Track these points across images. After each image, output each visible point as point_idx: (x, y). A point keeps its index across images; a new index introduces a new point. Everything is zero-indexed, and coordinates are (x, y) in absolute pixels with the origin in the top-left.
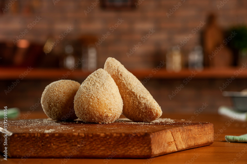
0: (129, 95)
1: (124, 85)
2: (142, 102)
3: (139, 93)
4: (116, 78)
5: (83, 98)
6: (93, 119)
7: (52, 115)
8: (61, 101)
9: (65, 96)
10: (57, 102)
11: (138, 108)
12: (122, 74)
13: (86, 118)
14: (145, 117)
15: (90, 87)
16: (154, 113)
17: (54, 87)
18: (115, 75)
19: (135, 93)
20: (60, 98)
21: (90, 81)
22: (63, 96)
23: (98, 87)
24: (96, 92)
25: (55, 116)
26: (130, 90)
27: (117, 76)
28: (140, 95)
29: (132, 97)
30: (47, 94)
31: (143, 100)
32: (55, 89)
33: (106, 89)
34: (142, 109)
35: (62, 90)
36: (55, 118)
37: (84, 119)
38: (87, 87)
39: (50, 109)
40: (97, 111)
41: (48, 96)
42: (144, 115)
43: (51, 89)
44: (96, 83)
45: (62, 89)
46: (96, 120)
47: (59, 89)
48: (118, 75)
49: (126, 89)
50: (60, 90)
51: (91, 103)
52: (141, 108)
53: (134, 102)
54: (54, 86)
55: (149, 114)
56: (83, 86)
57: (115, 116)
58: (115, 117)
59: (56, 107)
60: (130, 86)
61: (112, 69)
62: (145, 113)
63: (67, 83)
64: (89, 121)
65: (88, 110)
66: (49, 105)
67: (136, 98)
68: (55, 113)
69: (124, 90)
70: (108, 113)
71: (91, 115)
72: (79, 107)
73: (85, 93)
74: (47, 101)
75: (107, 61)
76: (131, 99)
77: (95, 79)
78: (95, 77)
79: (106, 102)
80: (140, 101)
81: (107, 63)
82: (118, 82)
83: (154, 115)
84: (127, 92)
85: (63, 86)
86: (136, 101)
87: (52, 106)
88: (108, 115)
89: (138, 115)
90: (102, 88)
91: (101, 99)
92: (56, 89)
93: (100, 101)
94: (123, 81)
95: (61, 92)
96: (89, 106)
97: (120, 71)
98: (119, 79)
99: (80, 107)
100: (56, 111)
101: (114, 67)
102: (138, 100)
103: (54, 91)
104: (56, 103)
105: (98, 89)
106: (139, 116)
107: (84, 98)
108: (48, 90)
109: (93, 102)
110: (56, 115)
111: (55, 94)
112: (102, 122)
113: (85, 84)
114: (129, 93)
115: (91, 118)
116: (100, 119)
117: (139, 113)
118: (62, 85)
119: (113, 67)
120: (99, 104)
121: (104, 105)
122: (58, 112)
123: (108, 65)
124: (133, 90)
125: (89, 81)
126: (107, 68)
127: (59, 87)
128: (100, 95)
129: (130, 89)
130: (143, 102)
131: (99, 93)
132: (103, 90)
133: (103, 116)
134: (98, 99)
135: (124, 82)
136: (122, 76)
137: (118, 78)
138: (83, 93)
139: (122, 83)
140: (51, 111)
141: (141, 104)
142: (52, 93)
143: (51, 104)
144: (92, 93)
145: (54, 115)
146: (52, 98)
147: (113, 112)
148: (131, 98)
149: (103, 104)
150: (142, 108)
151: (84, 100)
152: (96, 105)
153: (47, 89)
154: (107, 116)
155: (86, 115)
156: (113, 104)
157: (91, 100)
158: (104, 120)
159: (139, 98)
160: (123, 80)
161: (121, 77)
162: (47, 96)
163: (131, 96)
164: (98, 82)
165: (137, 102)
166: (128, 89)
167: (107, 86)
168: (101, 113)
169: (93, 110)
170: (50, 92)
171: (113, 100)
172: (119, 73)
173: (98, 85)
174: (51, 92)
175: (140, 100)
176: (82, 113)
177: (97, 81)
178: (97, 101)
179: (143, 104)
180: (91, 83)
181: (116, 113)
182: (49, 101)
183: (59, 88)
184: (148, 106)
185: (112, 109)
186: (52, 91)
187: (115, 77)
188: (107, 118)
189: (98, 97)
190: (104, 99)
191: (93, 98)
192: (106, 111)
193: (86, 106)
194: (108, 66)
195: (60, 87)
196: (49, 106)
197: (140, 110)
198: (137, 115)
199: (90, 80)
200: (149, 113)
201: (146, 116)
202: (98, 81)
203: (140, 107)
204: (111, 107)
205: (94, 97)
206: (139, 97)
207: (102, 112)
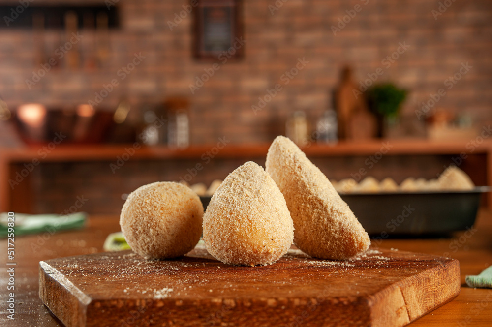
0: (312, 204)
1: (304, 186)
2: (335, 219)
3: (330, 204)
4: (289, 173)
5: (221, 220)
6: (240, 259)
7: (141, 249)
8: (156, 223)
9: (164, 214)
10: (149, 225)
11: (326, 230)
12: (302, 167)
13: (227, 257)
14: (336, 248)
15: (234, 197)
16: (356, 242)
17: (143, 197)
18: (289, 167)
19: (323, 201)
20: (154, 218)
21: (233, 186)
22: (160, 215)
23: (249, 198)
24: (246, 208)
25: (145, 251)
26: (315, 195)
27: (292, 168)
28: (332, 207)
29: (317, 208)
30: (130, 209)
31: (337, 216)
32: (145, 201)
33: (263, 202)
34: (333, 233)
35: (158, 203)
36: (146, 254)
37: (223, 258)
38: (227, 198)
39: (136, 237)
40: (249, 244)
41: (132, 214)
42: (336, 244)
43: (138, 200)
44: (244, 189)
45: (159, 201)
46: (246, 260)
47: (152, 201)
48: (295, 168)
49: (306, 193)
50: (155, 204)
51: (238, 229)
52: (332, 229)
53: (320, 219)
54: (143, 195)
55: (345, 243)
56: (220, 195)
57: (282, 250)
58: (280, 253)
59: (147, 235)
60: (315, 190)
61: (283, 155)
62: (339, 241)
63: (167, 189)
64: (232, 262)
65: (232, 242)
66: (133, 231)
67: (324, 210)
68: (146, 245)
69: (302, 195)
70: (268, 248)
71: (237, 251)
72: (213, 236)
73: (224, 210)
74: (131, 222)
75: (276, 142)
76: (314, 212)
77: (242, 182)
78: (241, 179)
79: (265, 226)
80: (331, 218)
81: (275, 144)
82: (293, 180)
83: (355, 246)
84: (308, 199)
85: (161, 195)
86: (324, 216)
87: (140, 232)
88: (268, 250)
89: (324, 244)
90: (257, 199)
91: (256, 220)
92: (147, 201)
93: (254, 225)
94: (302, 178)
95: (155, 207)
96: (233, 235)
97: (298, 160)
98: (295, 173)
99: (215, 236)
100: (148, 243)
101: (289, 151)
102: (328, 214)
103: (143, 205)
104: (146, 227)
105: (249, 202)
106: (326, 245)
107: (222, 218)
108: (133, 202)
109: (240, 227)
110: (148, 249)
111: (146, 212)
112: (258, 263)
113: (223, 192)
114: (311, 201)
115: (236, 257)
116: (254, 258)
117: (327, 240)
118: (157, 194)
119: (287, 152)
120: (251, 230)
121: (261, 232)
122: (151, 245)
123: (277, 148)
124: (320, 197)
125: (231, 186)
126: (274, 153)
127: (153, 197)
128: (253, 213)
129: (315, 193)
130: (337, 220)
131: (252, 210)
132: (258, 204)
133: (260, 253)
134: (249, 220)
135: (305, 180)
136: (301, 169)
137: (293, 173)
138: (221, 209)
139: (300, 182)
140: (138, 242)
141: (333, 223)
142: (140, 209)
143: (137, 230)
144: (238, 209)
145: (144, 248)
146: (140, 218)
147: (278, 244)
148: (315, 210)
149: (259, 230)
150: (334, 230)
151: (223, 223)
152: (246, 233)
153: (131, 199)
154: (267, 253)
155: (227, 251)
156: (278, 230)
157: (236, 223)
158: (261, 260)
159: (329, 212)
160: (304, 176)
161: (300, 172)
162: (130, 213)
163: (315, 206)
164: (249, 188)
165: (325, 219)
166: (311, 194)
167: (266, 196)
168: (256, 248)
169: (241, 243)
170: (135, 206)
171: (278, 222)
172: (297, 164)
173: (249, 193)
174: (138, 206)
175: (332, 215)
176: (220, 248)
177: (245, 186)
178: (249, 224)
179: (337, 224)
180: (234, 190)
181: (283, 247)
182: (135, 223)
183: (154, 199)
184: (347, 229)
185: (277, 240)
186: (139, 204)
187: (289, 169)
188: (266, 256)
189: (251, 218)
190: (261, 221)
191: (241, 219)
192: (265, 242)
193: (227, 235)
194: (277, 150)
195: (155, 197)
196: (134, 233)
197: (329, 234)
198: (321, 242)
199: (231, 184)
200: (347, 241)
201: (339, 246)
202: (248, 185)
203: (330, 228)
204: (275, 235)
205: (242, 216)
206: (331, 210)
207: (259, 246)
